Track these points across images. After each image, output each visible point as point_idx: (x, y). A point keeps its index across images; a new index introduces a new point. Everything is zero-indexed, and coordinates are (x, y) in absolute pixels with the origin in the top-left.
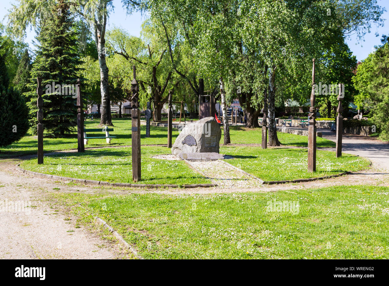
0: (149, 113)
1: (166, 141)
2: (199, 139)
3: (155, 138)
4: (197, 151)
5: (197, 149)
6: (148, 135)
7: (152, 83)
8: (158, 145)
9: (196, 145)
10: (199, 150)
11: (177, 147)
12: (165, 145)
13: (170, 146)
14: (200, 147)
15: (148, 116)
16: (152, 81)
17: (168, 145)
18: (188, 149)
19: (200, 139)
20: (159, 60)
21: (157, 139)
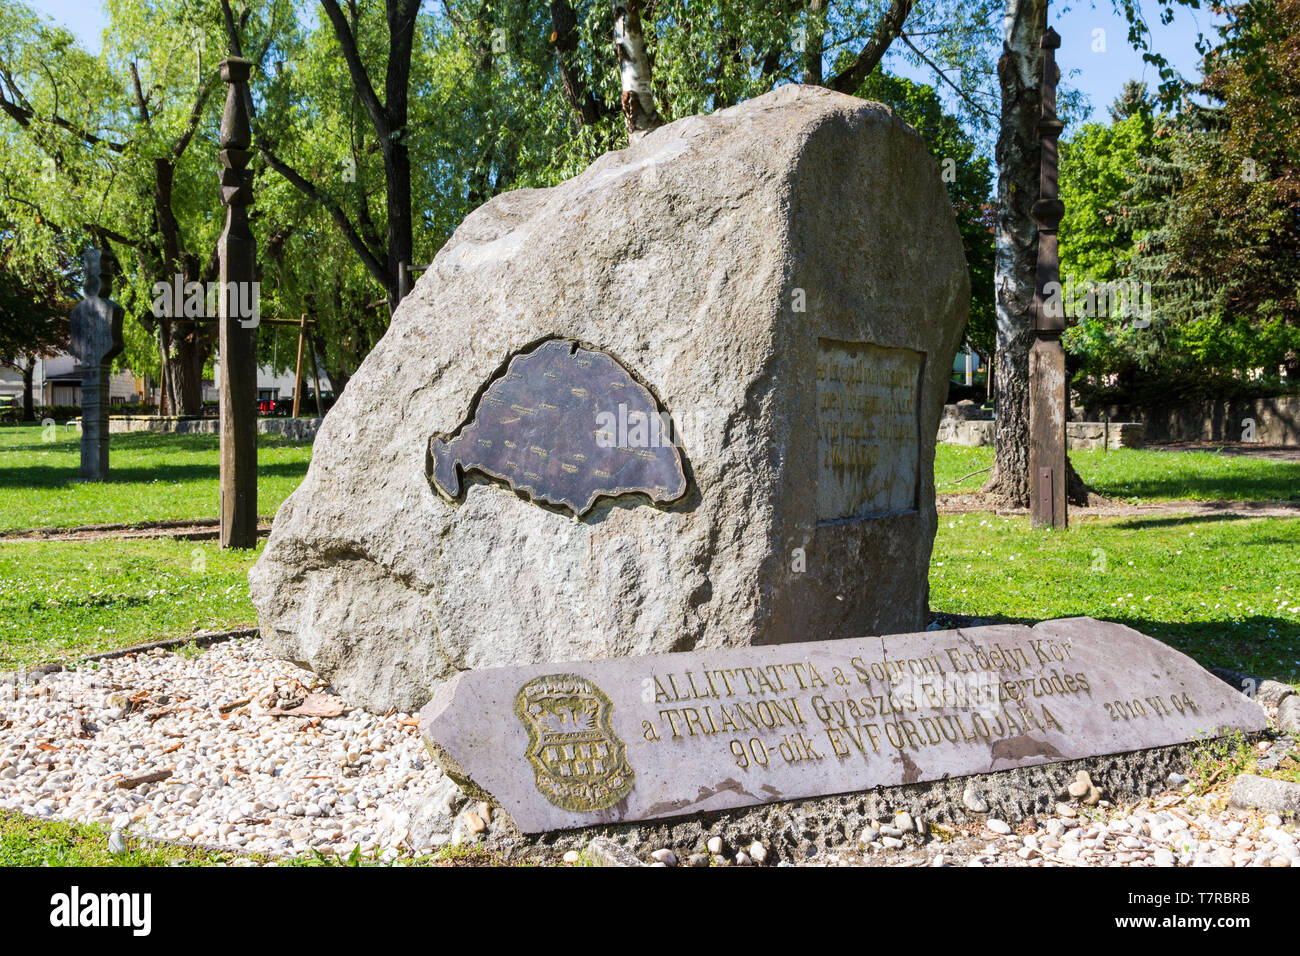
0: (100, 327)
1: (212, 499)
2: (733, 392)
3: (140, 486)
4: (701, 595)
5: (704, 560)
6: (95, 465)
7: (153, 238)
8: (144, 526)
9: (689, 500)
10: (731, 576)
11: (347, 533)
12: (204, 530)
13: (246, 532)
14: (760, 519)
15: (89, 341)
16: (153, 231)
17: (225, 530)
18: (546, 571)
19: (754, 390)
20: (187, 128)
21: (157, 487)
